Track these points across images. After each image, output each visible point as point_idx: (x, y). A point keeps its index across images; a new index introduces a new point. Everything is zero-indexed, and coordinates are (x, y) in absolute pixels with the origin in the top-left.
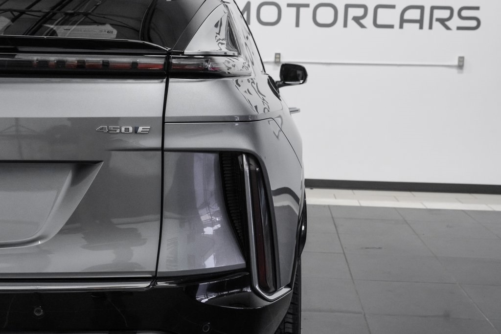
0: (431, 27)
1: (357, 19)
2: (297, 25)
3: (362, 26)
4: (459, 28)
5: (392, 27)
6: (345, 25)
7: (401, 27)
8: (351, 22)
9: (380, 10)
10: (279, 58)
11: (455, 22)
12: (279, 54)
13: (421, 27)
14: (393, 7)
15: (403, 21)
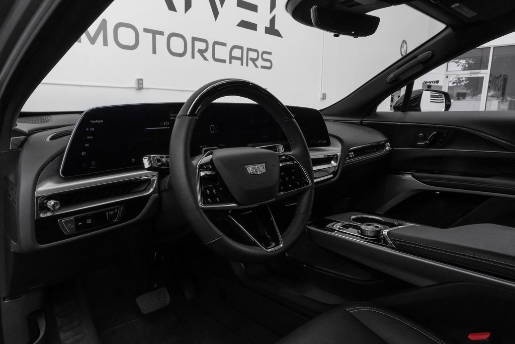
0: (247, 65)
1: (201, 52)
2: (154, 52)
3: (205, 59)
4: (263, 67)
5: (224, 61)
6: (193, 57)
7: (230, 63)
8: (197, 54)
9: (217, 46)
10: (142, 84)
11: (260, 62)
12: (142, 80)
13: (242, 64)
14: (224, 45)
15: (232, 58)
